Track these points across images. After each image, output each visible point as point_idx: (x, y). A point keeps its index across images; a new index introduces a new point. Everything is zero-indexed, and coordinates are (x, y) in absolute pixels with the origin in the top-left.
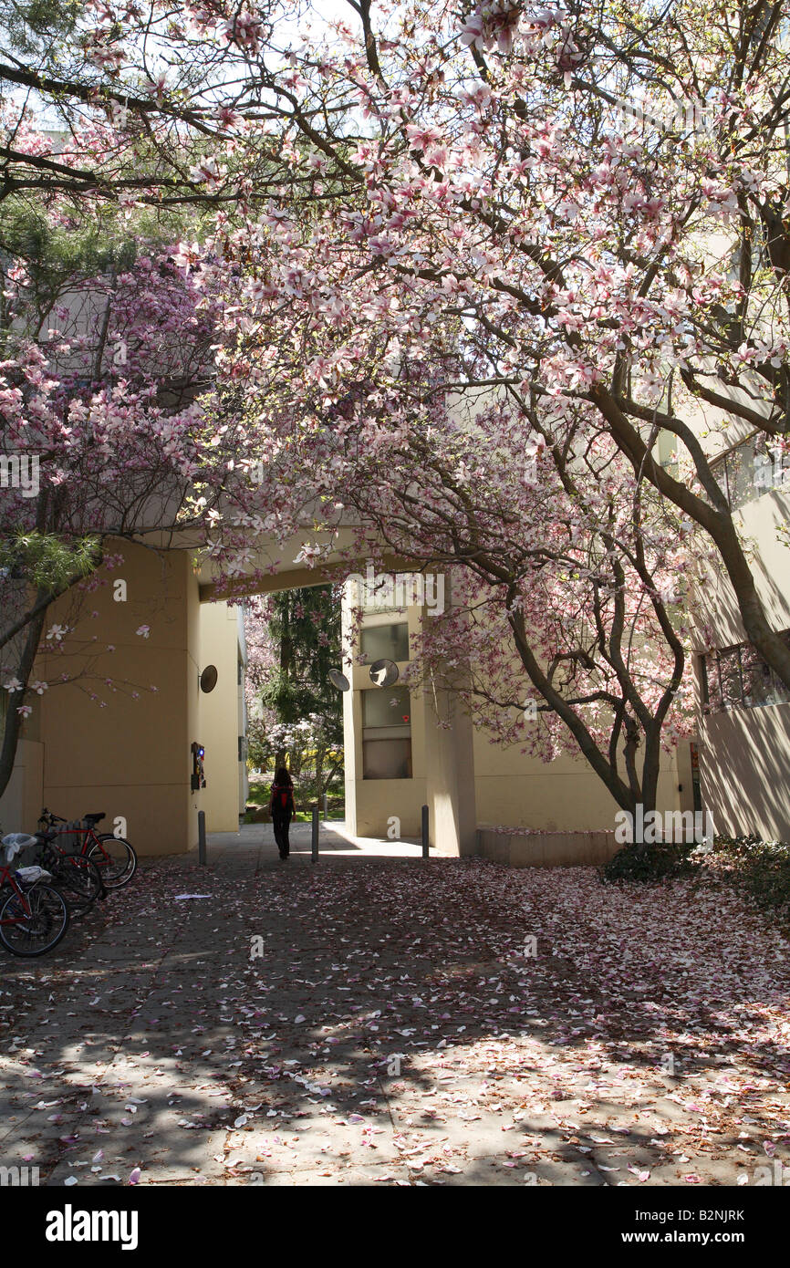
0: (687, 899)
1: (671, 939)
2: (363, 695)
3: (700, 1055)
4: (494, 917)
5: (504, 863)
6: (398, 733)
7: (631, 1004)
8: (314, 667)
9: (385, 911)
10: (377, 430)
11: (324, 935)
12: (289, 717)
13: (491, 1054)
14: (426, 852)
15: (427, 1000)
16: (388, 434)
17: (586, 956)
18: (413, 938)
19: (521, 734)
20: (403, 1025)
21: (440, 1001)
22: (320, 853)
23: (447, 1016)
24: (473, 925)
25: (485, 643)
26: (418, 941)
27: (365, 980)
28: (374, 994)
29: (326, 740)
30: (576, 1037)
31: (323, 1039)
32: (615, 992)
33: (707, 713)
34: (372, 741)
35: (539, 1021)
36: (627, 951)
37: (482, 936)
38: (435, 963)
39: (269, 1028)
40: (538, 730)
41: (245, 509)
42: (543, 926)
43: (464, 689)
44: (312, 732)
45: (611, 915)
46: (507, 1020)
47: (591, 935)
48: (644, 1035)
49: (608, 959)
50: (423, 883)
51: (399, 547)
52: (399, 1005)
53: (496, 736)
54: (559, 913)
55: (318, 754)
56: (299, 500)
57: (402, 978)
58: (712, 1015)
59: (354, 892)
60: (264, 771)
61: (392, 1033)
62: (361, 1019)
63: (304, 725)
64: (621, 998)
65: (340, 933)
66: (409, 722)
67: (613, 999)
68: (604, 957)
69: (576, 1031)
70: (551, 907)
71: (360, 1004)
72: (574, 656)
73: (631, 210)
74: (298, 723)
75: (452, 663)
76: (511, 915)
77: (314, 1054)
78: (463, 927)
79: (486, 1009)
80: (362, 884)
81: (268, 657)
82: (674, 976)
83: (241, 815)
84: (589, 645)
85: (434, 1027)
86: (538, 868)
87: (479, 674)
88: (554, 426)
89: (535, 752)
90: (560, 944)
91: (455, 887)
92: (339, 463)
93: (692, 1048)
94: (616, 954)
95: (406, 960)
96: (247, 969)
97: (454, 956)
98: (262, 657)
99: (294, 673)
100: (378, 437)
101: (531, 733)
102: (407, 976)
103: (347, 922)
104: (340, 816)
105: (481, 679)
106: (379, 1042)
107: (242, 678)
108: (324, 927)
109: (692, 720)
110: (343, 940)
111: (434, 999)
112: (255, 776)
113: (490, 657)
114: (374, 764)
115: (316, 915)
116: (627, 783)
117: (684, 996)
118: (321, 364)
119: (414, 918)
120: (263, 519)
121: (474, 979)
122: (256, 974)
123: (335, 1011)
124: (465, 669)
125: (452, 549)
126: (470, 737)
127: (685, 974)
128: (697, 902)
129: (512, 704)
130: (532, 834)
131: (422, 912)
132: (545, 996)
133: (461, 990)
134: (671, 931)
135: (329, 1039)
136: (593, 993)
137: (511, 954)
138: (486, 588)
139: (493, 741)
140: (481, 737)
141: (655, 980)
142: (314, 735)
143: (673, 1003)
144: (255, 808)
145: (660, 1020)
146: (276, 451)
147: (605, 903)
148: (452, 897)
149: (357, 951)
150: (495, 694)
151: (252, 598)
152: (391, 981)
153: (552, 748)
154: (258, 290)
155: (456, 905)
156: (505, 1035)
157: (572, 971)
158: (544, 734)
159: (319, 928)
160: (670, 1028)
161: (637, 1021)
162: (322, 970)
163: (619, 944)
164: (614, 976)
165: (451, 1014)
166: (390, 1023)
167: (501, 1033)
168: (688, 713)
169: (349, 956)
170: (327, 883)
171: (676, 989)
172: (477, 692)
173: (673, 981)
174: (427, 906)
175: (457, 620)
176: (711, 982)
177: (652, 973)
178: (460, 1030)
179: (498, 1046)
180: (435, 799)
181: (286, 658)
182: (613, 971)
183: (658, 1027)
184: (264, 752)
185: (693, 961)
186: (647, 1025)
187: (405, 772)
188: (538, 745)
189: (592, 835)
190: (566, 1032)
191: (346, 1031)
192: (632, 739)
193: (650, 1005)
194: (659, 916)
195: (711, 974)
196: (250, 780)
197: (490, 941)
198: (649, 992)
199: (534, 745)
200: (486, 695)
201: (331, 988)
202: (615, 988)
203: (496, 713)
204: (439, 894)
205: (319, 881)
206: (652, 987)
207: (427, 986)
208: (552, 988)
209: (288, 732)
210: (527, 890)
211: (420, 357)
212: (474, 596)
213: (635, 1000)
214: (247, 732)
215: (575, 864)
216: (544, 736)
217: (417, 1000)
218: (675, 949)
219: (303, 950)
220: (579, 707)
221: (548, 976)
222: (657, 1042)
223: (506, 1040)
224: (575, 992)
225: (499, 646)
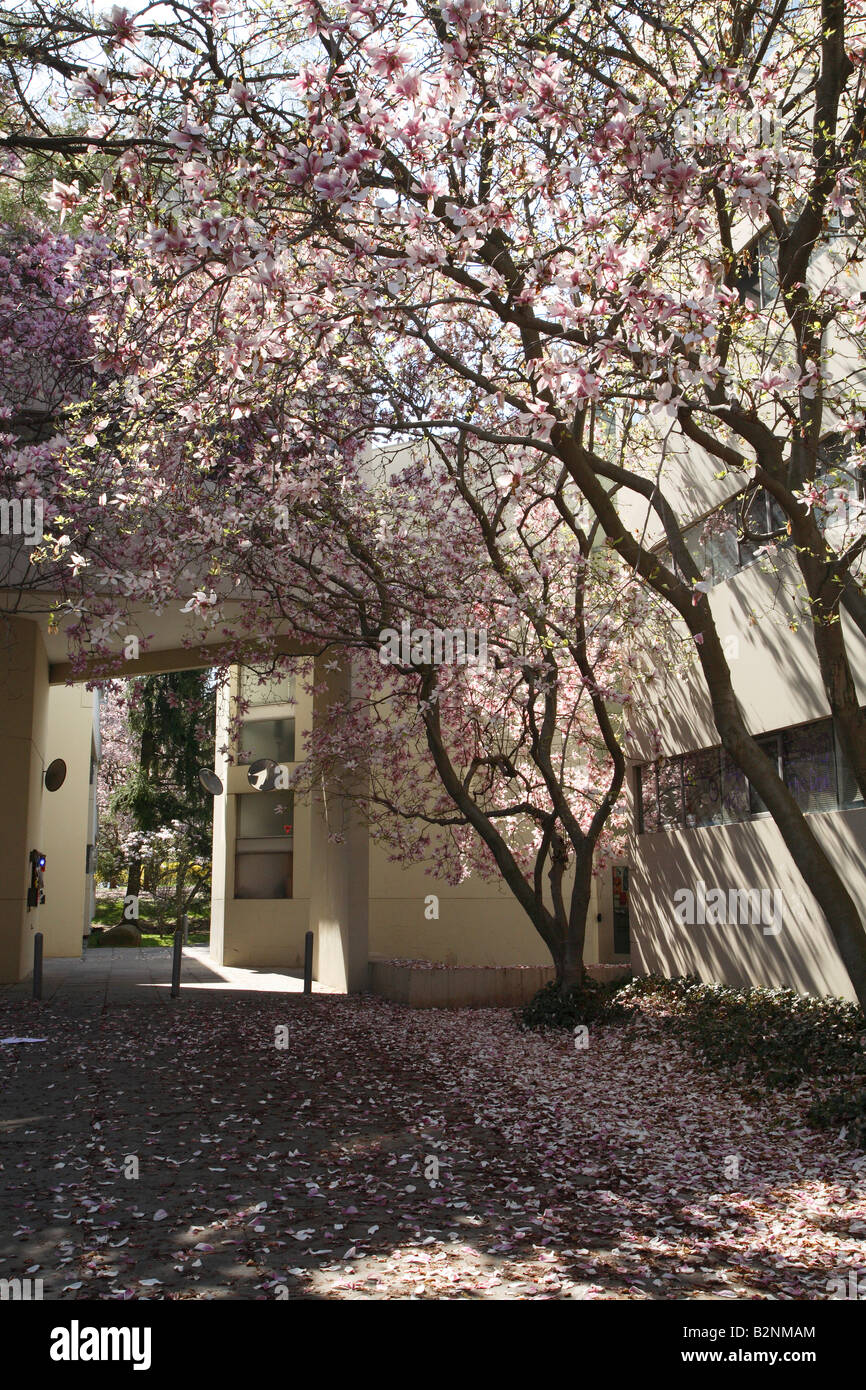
0: (622, 1052)
1: (614, 1103)
2: (239, 800)
3: (683, 1270)
4: (397, 1071)
5: (402, 1003)
6: (277, 845)
7: (582, 1193)
8: (179, 766)
9: (264, 1062)
10: (281, 478)
11: (189, 1093)
12: (148, 824)
13: (415, 1268)
14: (308, 986)
15: (325, 1186)
16: (295, 483)
17: (517, 1126)
18: (301, 1099)
19: (427, 851)
20: (297, 1224)
21: (341, 1188)
22: (182, 985)
23: (353, 1210)
24: (371, 1082)
25: (389, 743)
26: (307, 1103)
27: (244, 1156)
28: (256, 1177)
29: (190, 851)
30: (521, 1242)
31: (192, 1245)
32: (559, 1175)
33: (640, 831)
34: (247, 853)
35: (471, 1220)
36: (564, 1119)
37: (387, 1096)
38: (331, 1133)
39: (120, 1228)
40: (446, 847)
41: (115, 566)
42: (459, 1084)
43: (362, 796)
44: (174, 841)
45: (537, 1071)
46: (430, 1216)
47: (517, 1097)
48: (607, 1240)
49: (544, 1130)
50: (307, 1026)
51: (298, 622)
52: (289, 1193)
53: (397, 852)
54: (475, 1067)
55: (178, 869)
56: (182, 557)
57: (291, 1154)
58: (684, 1210)
59: (225, 1037)
60: (113, 886)
61: (284, 1236)
62: (241, 1214)
63: (165, 834)
64: (568, 1184)
65: (209, 1090)
66: (292, 833)
67: (560, 1186)
68: (539, 1127)
69: (520, 1233)
70: (464, 1058)
71: (238, 1193)
72: (493, 762)
73: (653, 176)
74: (158, 831)
75: (350, 764)
76: (418, 1069)
77: (181, 1268)
78: (361, 1083)
79: (401, 1200)
80: (233, 1026)
81: (125, 754)
82: (627, 1153)
83: (85, 937)
84: (510, 751)
85: (338, 1227)
86: (441, 1008)
87: (381, 779)
88: (481, 494)
89: (441, 874)
90: (482, 1109)
91: (346, 1031)
92: (234, 514)
93: (669, 1257)
94: (551, 1122)
95: (295, 1128)
96: (91, 1141)
97: (354, 1125)
98: (117, 753)
99: (155, 773)
100: (283, 487)
101: (437, 850)
102: (296, 1151)
103: (218, 1076)
104: (204, 941)
105: (383, 785)
106: (267, 1250)
107: (95, 776)
108: (189, 1082)
109: (623, 839)
110: (213, 1101)
111: (334, 1185)
112: (103, 891)
113: (395, 761)
114: (247, 881)
115: (179, 1066)
116: (552, 911)
117: (644, 1182)
118: (239, 345)
119: (300, 1072)
120: (138, 576)
121: (381, 1156)
122: (102, 1148)
123: (206, 1203)
124: (363, 774)
125: (358, 630)
126: (365, 852)
127: (640, 1151)
128: (634, 1055)
129: (417, 815)
130: (436, 968)
131: (309, 1064)
132: (475, 1181)
133: (368, 1172)
134: (612, 1092)
135: (200, 1246)
136: (532, 1177)
137: (425, 1121)
138: (392, 678)
139: (393, 858)
140: (378, 853)
141: (604, 1160)
142: (176, 846)
143: (634, 1191)
144: (101, 929)
145: (622, 1216)
146: (158, 493)
147: (527, 1055)
148: (345, 1045)
149: (232, 1116)
150: (399, 803)
151: (115, 681)
152: (276, 1159)
153: (461, 868)
154: (159, 239)
155: (350, 1055)
156: (431, 1239)
157: (501, 1147)
158: (452, 851)
159: (183, 1083)
160: (636, 1228)
161: (595, 1218)
162: (188, 1142)
163: (553, 1109)
164: (554, 1153)
165: (358, 1206)
166: (280, 1223)
167: (425, 1236)
168: (618, 832)
169: (222, 1124)
170: (191, 1024)
171: (633, 1171)
172: (376, 799)
173: (628, 1161)
174: (314, 1057)
175: (358, 716)
176: (674, 1163)
177: (601, 1149)
178: (372, 1230)
179: (423, 1257)
180: (320, 926)
181: (147, 754)
182: (552, 1147)
183: (622, 1227)
184: (116, 864)
185: (646, 1133)
186: (607, 1223)
187: (284, 891)
188: (445, 865)
189: (505, 971)
190: (508, 1234)
191: (221, 1234)
192: (560, 860)
193: (608, 1196)
194: (593, 1073)
195: (672, 1152)
196: (98, 896)
197: (396, 1103)
198: (600, 1176)
199: (440, 864)
200: (388, 803)
201: (200, 1168)
202: (559, 1170)
203: (397, 825)
204: (329, 1041)
205: (181, 1021)
206: (604, 1169)
207: (323, 1165)
208: (481, 1170)
209: (145, 841)
210: (433, 1038)
211: (342, 389)
212: (378, 687)
213: (586, 1187)
214: (96, 840)
215: (486, 1005)
216: (453, 854)
217: (313, 1186)
218: (621, 1117)
219: (162, 1115)
220: (494, 820)
221: (474, 1152)
222: (625, 1250)
223: (432, 1245)
224: (510, 1175)
225: (405, 748)
